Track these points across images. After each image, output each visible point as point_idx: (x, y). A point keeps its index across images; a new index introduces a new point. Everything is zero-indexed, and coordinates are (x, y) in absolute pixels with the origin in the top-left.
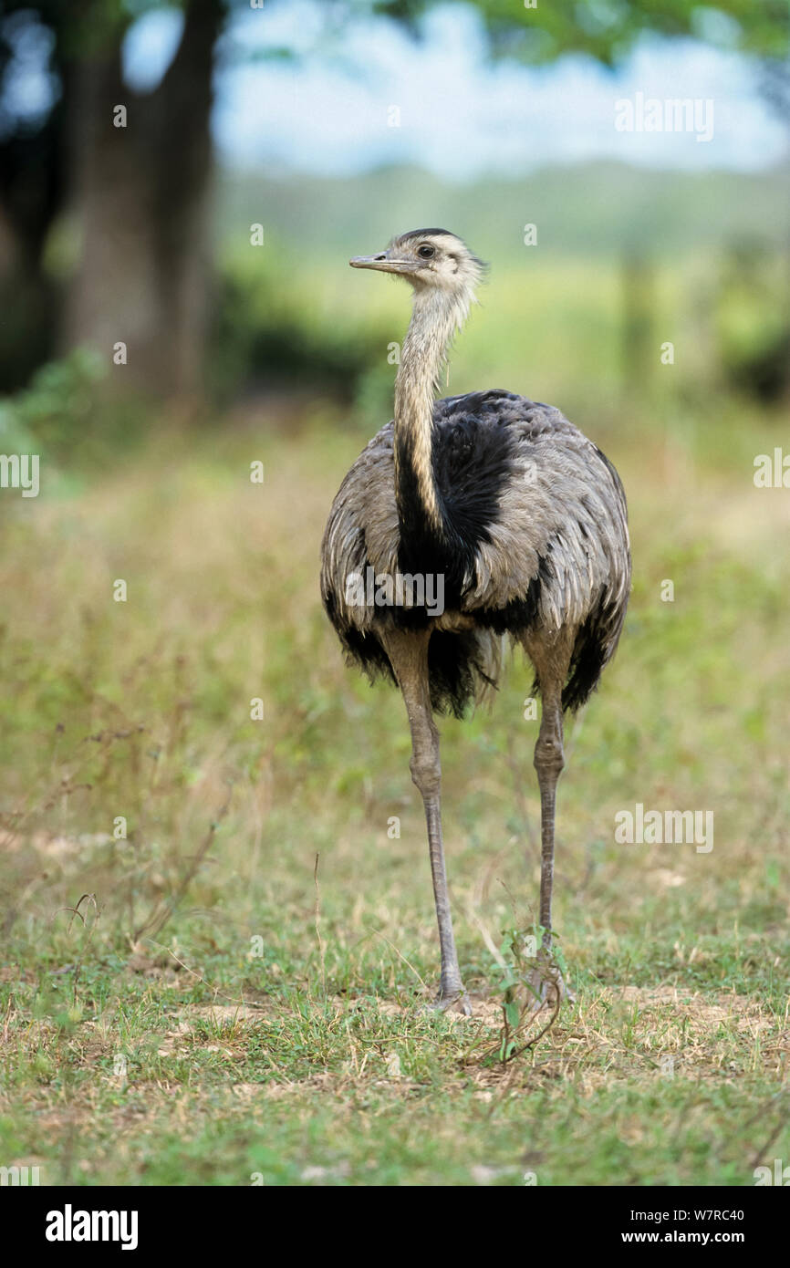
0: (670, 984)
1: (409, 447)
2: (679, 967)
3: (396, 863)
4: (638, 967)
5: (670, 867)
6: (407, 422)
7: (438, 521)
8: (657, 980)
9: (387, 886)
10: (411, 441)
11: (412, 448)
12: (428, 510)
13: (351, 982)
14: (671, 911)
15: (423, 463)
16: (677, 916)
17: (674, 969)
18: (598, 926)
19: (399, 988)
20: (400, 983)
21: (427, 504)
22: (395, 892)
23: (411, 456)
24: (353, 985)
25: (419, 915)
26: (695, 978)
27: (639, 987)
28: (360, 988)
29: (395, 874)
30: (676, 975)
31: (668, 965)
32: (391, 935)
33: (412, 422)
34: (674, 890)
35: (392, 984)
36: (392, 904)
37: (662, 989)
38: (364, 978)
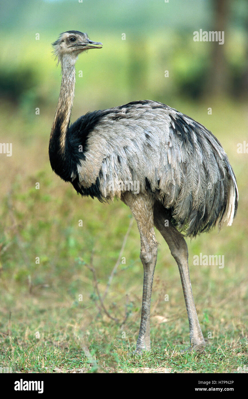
0: (163, 367)
1: (61, 121)
2: (167, 359)
3: (42, 312)
4: (149, 359)
5: (161, 314)
6: (63, 111)
7: (63, 151)
8: (158, 364)
9: (39, 322)
10: (63, 119)
11: (62, 122)
12: (61, 147)
13: (25, 365)
14: (162, 333)
15: (64, 128)
16: (165, 336)
17: (165, 360)
18: (131, 341)
19: (46, 368)
20: (46, 366)
21: (61, 144)
22: (42, 325)
23: (61, 124)
24: (26, 366)
25: (53, 336)
26: (174, 363)
27: (150, 368)
28: (29, 368)
29: (42, 317)
30: (166, 362)
31: (162, 358)
32: (41, 345)
33: (65, 111)
34: (164, 324)
35: (43, 367)
36: (41, 330)
37: (160, 369)
38: (31, 364)
